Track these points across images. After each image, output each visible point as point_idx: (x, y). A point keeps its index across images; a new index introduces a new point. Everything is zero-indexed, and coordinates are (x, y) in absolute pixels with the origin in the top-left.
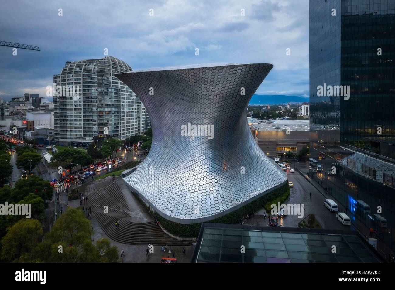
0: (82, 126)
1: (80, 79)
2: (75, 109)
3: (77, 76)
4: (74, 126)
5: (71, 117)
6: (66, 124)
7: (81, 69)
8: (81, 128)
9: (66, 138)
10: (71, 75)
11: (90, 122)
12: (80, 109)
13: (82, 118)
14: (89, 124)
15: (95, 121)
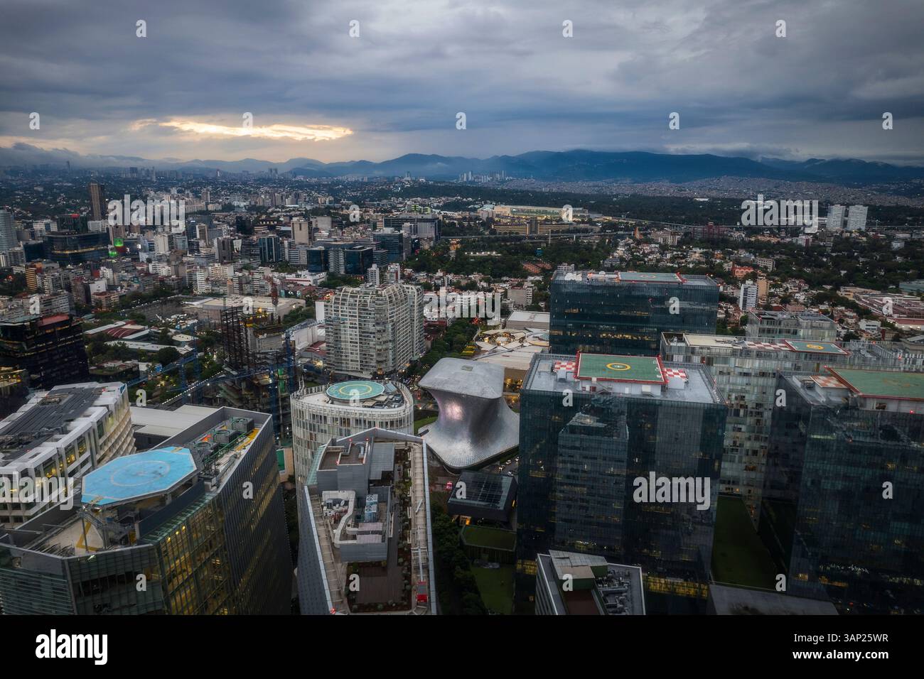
0: (359, 359)
1: (355, 313)
2: (351, 342)
3: (353, 309)
4: (350, 358)
5: (346, 349)
6: (341, 356)
7: (356, 301)
8: (357, 361)
9: (341, 370)
10: (345, 307)
11: (367, 356)
12: (356, 343)
13: (358, 352)
14: (366, 358)
15: (372, 356)
